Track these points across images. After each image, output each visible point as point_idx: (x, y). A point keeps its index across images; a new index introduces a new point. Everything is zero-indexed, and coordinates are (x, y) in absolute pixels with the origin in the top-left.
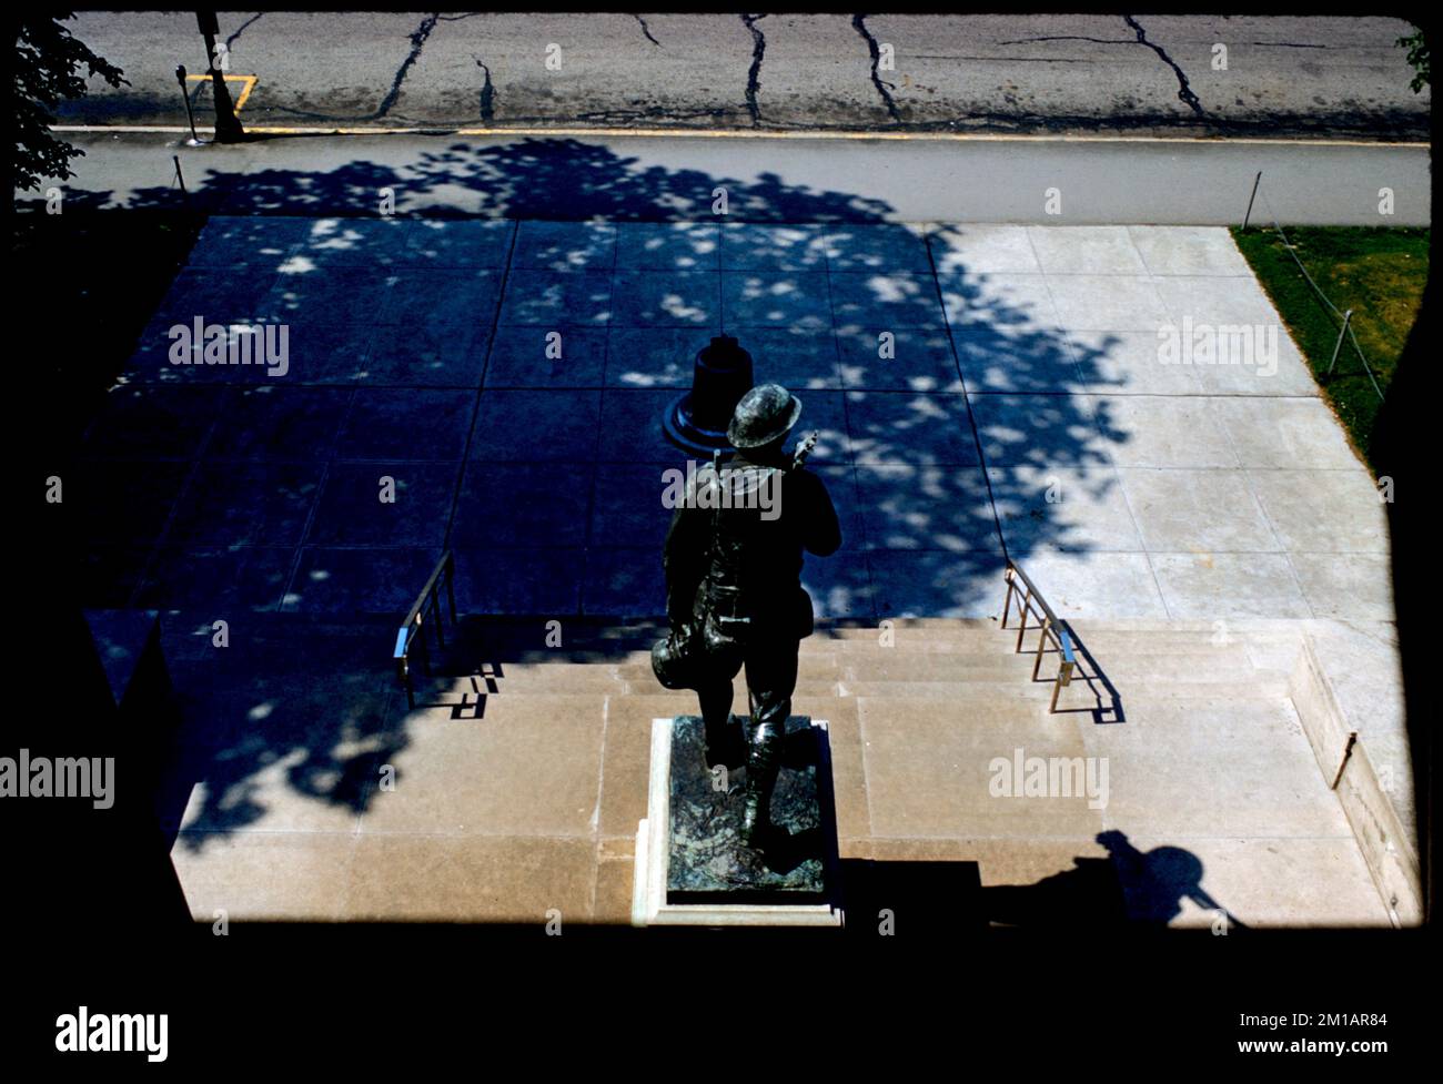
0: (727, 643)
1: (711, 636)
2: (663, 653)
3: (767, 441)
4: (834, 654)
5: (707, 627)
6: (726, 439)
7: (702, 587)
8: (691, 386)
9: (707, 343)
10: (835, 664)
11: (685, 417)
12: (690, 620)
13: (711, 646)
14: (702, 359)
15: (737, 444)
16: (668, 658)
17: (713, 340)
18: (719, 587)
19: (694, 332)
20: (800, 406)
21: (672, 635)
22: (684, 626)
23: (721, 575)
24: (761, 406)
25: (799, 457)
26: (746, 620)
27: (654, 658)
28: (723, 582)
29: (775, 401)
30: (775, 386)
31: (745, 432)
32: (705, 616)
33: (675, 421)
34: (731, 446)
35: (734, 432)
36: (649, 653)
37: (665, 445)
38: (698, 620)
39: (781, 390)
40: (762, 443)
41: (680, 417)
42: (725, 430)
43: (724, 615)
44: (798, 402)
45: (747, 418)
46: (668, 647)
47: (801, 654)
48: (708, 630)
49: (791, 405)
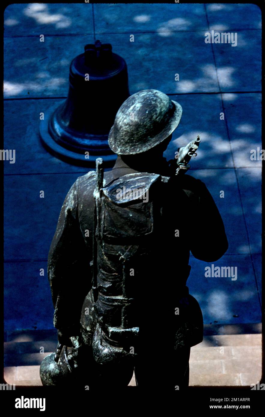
0: (117, 353)
1: (100, 347)
2: (52, 366)
3: (149, 148)
4: (223, 361)
5: (96, 338)
6: (107, 147)
7: (89, 297)
8: (66, 94)
9: (80, 50)
10: (224, 372)
11: (62, 126)
12: (77, 331)
13: (101, 358)
14: (77, 68)
15: (118, 152)
16: (57, 371)
17: (87, 47)
18: (106, 297)
19: (67, 39)
20: (181, 110)
21: (60, 348)
22: (72, 338)
23: (108, 285)
24: (141, 112)
25: (182, 162)
26: (135, 329)
27: (43, 373)
28: (113, 291)
29: (155, 106)
30: (155, 91)
31: (127, 138)
32: (93, 326)
33: (51, 132)
34: (112, 153)
35: (115, 139)
36: (37, 368)
37: (41, 156)
38: (87, 331)
39: (161, 95)
40: (145, 149)
41: (57, 126)
42: (106, 139)
43: (112, 326)
44: (179, 106)
45: (128, 124)
46: (56, 360)
47: (192, 362)
48: (97, 340)
49: (172, 110)
